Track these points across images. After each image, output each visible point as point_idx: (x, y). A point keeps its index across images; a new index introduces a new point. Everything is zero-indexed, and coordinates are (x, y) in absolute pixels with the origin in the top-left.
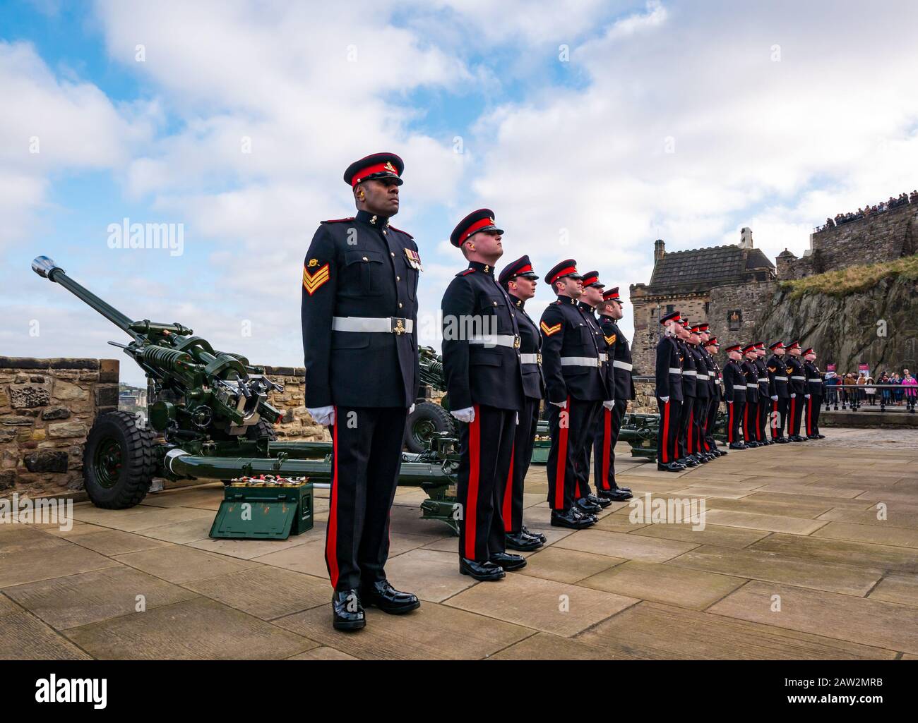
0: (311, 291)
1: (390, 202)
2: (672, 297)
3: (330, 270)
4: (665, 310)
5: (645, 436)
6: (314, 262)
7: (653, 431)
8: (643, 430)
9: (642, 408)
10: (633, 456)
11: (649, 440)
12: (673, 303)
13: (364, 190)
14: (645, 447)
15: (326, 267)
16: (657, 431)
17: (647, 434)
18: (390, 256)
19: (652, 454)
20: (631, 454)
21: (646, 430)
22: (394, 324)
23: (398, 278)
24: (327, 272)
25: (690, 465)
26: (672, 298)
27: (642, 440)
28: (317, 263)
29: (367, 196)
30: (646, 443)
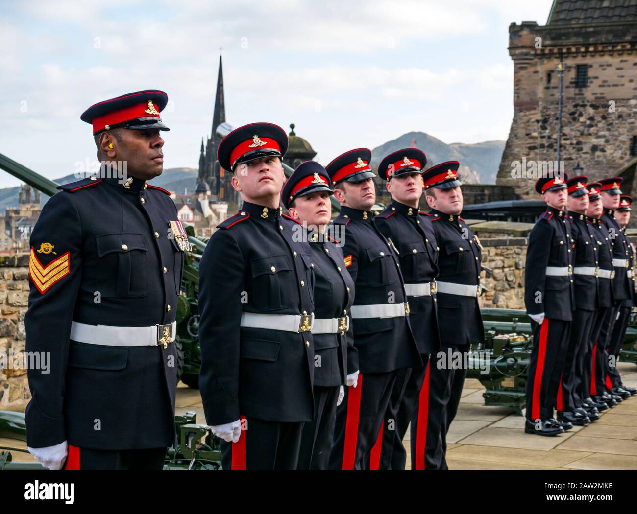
0: (43, 288)
1: (152, 162)
2: (587, 48)
3: (71, 260)
4: (572, 74)
5: (507, 370)
6: (46, 247)
7: (520, 361)
8: (504, 360)
9: (512, 291)
10: (487, 403)
11: (513, 377)
12: (588, 60)
13: (115, 141)
14: (506, 389)
15: (66, 257)
16: (527, 362)
17: (510, 367)
18: (153, 237)
19: (518, 400)
20: (483, 400)
21: (510, 361)
22: (160, 335)
23: (165, 269)
24: (67, 264)
25: (581, 422)
26: (587, 51)
27: (501, 377)
28: (53, 250)
29: (119, 150)
30: (508, 382)
